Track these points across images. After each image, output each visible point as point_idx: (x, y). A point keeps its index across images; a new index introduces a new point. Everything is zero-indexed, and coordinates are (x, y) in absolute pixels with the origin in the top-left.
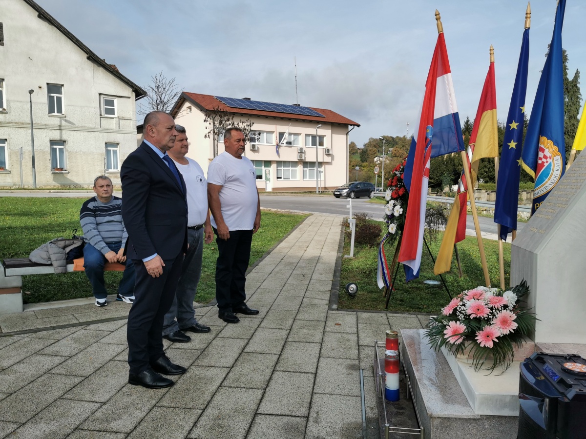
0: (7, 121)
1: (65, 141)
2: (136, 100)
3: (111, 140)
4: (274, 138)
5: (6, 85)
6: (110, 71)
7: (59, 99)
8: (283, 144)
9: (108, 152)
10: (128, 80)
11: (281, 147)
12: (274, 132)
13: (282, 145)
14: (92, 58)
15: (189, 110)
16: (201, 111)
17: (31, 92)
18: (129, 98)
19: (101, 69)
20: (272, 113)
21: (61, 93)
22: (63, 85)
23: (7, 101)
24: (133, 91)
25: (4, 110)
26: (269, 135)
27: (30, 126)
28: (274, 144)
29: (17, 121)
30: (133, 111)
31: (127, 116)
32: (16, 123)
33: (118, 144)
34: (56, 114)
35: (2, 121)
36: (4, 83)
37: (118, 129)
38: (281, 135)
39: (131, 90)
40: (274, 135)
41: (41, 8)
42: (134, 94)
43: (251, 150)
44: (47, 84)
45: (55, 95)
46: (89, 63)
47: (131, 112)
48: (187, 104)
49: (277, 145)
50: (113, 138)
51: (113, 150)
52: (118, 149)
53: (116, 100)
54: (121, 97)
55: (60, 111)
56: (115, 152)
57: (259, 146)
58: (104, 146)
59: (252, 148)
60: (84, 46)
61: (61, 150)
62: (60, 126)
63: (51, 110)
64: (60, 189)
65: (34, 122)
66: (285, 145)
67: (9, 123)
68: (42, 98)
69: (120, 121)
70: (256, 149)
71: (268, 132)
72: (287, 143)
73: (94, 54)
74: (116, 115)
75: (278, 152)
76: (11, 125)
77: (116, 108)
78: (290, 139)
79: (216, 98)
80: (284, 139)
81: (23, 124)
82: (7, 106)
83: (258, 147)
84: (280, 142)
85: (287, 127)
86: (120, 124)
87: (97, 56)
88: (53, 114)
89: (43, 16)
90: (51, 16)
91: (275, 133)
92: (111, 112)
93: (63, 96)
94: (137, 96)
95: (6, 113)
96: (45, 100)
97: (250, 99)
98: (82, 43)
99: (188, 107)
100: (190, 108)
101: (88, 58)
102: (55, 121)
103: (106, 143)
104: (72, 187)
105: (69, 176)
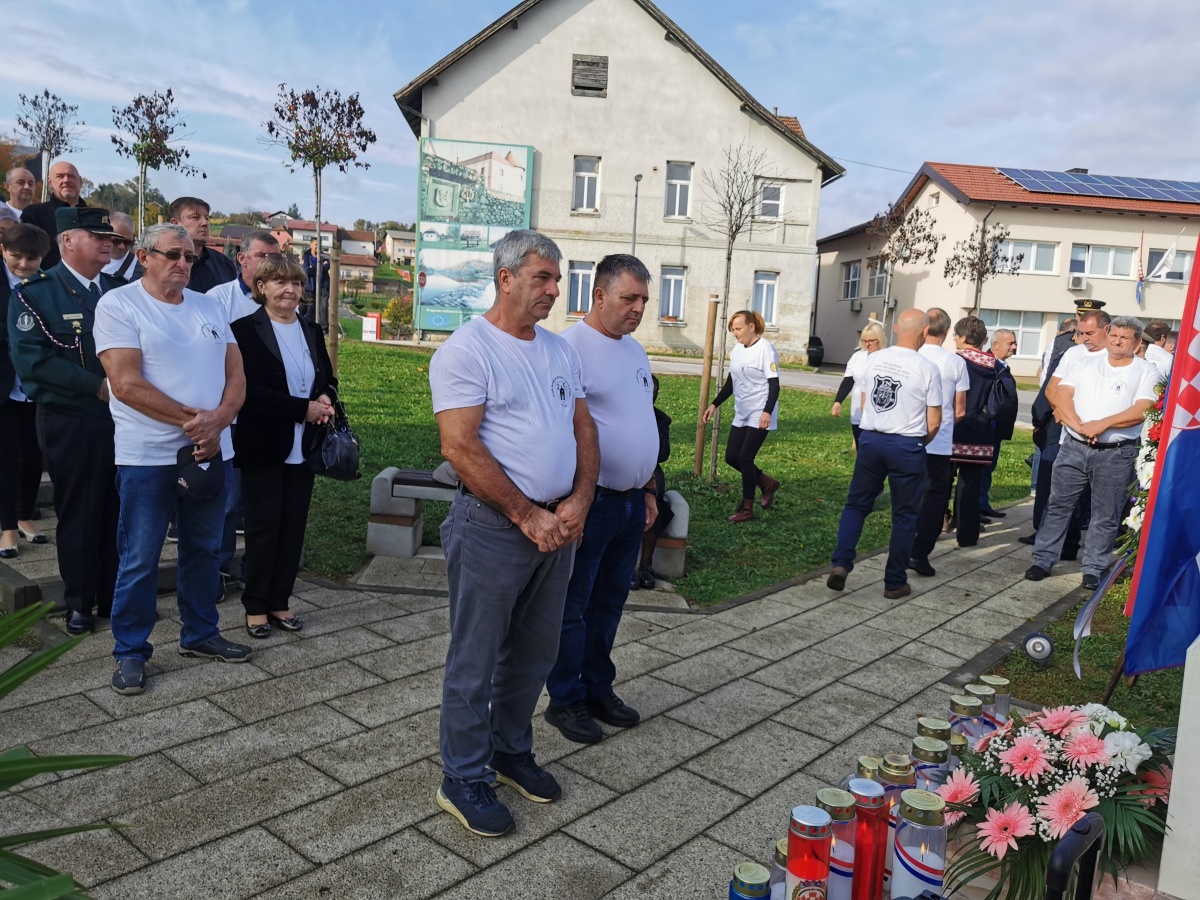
0: (599, 230)
1: (685, 267)
2: (822, 186)
3: (766, 266)
4: (1135, 265)
5: (603, 167)
6: (780, 131)
7: (685, 189)
8: (1159, 276)
9: (758, 287)
10: (812, 146)
11: (1152, 286)
12: (1136, 248)
13: (1157, 280)
14: (751, 108)
15: (934, 200)
16: (958, 202)
17: (638, 178)
18: (810, 181)
19: (765, 129)
20: (1134, 202)
21: (688, 178)
22: (693, 164)
23: (602, 195)
24: (819, 168)
25: (596, 211)
26: (1121, 256)
27: (631, 239)
28: (1134, 276)
29: (613, 230)
30: (813, 209)
31: (800, 218)
32: (611, 234)
33: (778, 273)
34: (676, 216)
35: (592, 230)
36: (601, 164)
37: (781, 244)
38: (1155, 256)
39: (815, 165)
40: (1135, 256)
41: (671, 21)
42: (820, 173)
43: (1069, 290)
44: (668, 162)
45: (678, 183)
46: (745, 118)
47: (810, 210)
48: (932, 188)
49: (1141, 279)
50: (768, 262)
51: (768, 286)
52: (776, 283)
53: (784, 188)
54: (794, 181)
55: (683, 212)
56: (771, 289)
57: (1090, 281)
58: (752, 275)
59: (1074, 285)
60: (738, 85)
61: (678, 283)
62: (683, 239)
63: (670, 211)
64: (669, 355)
65: (638, 232)
66: (1163, 279)
67: (602, 233)
68: (656, 188)
69: (788, 227)
70: (1084, 287)
71: (1119, 249)
72: (1170, 275)
73: (754, 101)
74: (780, 218)
75: (1140, 298)
76: (603, 237)
77: (782, 203)
78: (1182, 265)
79: (999, 171)
80: (1163, 265)
81: (621, 235)
82: (601, 204)
83: (1088, 285)
84: (1149, 272)
85: (1174, 237)
86: (787, 233)
87: (758, 104)
88: (673, 217)
89: (674, 36)
90: (686, 35)
91: (1139, 250)
92: (772, 210)
93: (691, 184)
94: (825, 177)
95: (599, 216)
96: (660, 191)
97: (1086, 171)
98: (733, 80)
99: (932, 196)
100: (936, 196)
101: (743, 109)
102: (675, 230)
103: (756, 272)
104: (689, 352)
105: (685, 332)
